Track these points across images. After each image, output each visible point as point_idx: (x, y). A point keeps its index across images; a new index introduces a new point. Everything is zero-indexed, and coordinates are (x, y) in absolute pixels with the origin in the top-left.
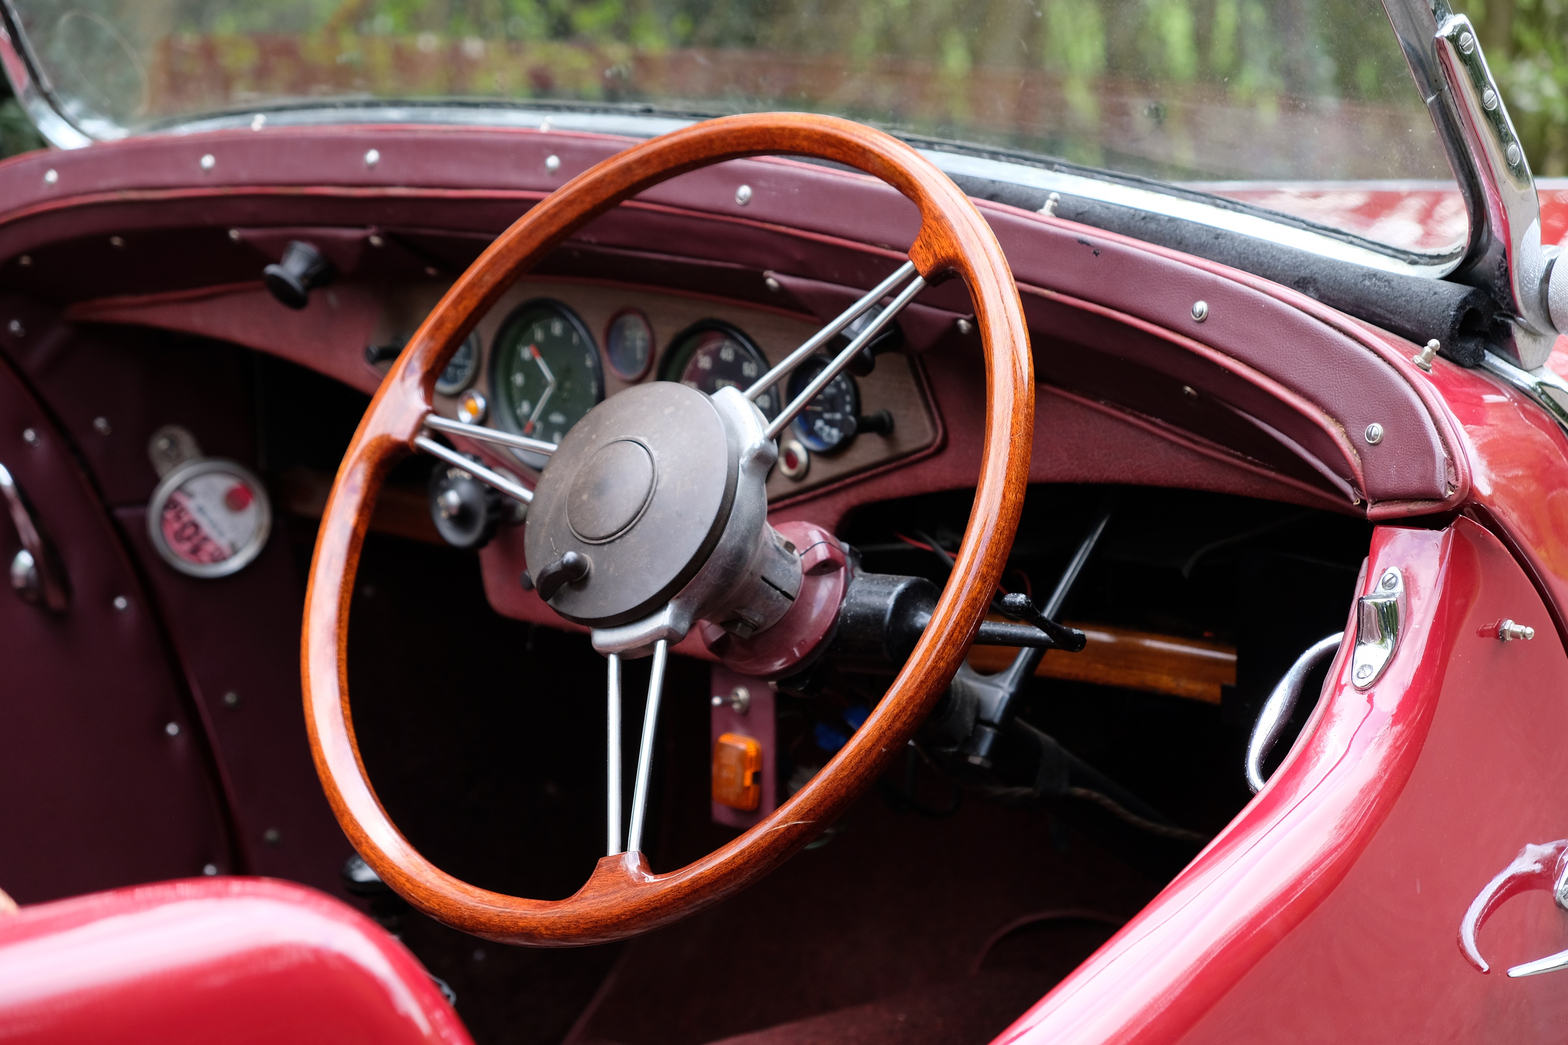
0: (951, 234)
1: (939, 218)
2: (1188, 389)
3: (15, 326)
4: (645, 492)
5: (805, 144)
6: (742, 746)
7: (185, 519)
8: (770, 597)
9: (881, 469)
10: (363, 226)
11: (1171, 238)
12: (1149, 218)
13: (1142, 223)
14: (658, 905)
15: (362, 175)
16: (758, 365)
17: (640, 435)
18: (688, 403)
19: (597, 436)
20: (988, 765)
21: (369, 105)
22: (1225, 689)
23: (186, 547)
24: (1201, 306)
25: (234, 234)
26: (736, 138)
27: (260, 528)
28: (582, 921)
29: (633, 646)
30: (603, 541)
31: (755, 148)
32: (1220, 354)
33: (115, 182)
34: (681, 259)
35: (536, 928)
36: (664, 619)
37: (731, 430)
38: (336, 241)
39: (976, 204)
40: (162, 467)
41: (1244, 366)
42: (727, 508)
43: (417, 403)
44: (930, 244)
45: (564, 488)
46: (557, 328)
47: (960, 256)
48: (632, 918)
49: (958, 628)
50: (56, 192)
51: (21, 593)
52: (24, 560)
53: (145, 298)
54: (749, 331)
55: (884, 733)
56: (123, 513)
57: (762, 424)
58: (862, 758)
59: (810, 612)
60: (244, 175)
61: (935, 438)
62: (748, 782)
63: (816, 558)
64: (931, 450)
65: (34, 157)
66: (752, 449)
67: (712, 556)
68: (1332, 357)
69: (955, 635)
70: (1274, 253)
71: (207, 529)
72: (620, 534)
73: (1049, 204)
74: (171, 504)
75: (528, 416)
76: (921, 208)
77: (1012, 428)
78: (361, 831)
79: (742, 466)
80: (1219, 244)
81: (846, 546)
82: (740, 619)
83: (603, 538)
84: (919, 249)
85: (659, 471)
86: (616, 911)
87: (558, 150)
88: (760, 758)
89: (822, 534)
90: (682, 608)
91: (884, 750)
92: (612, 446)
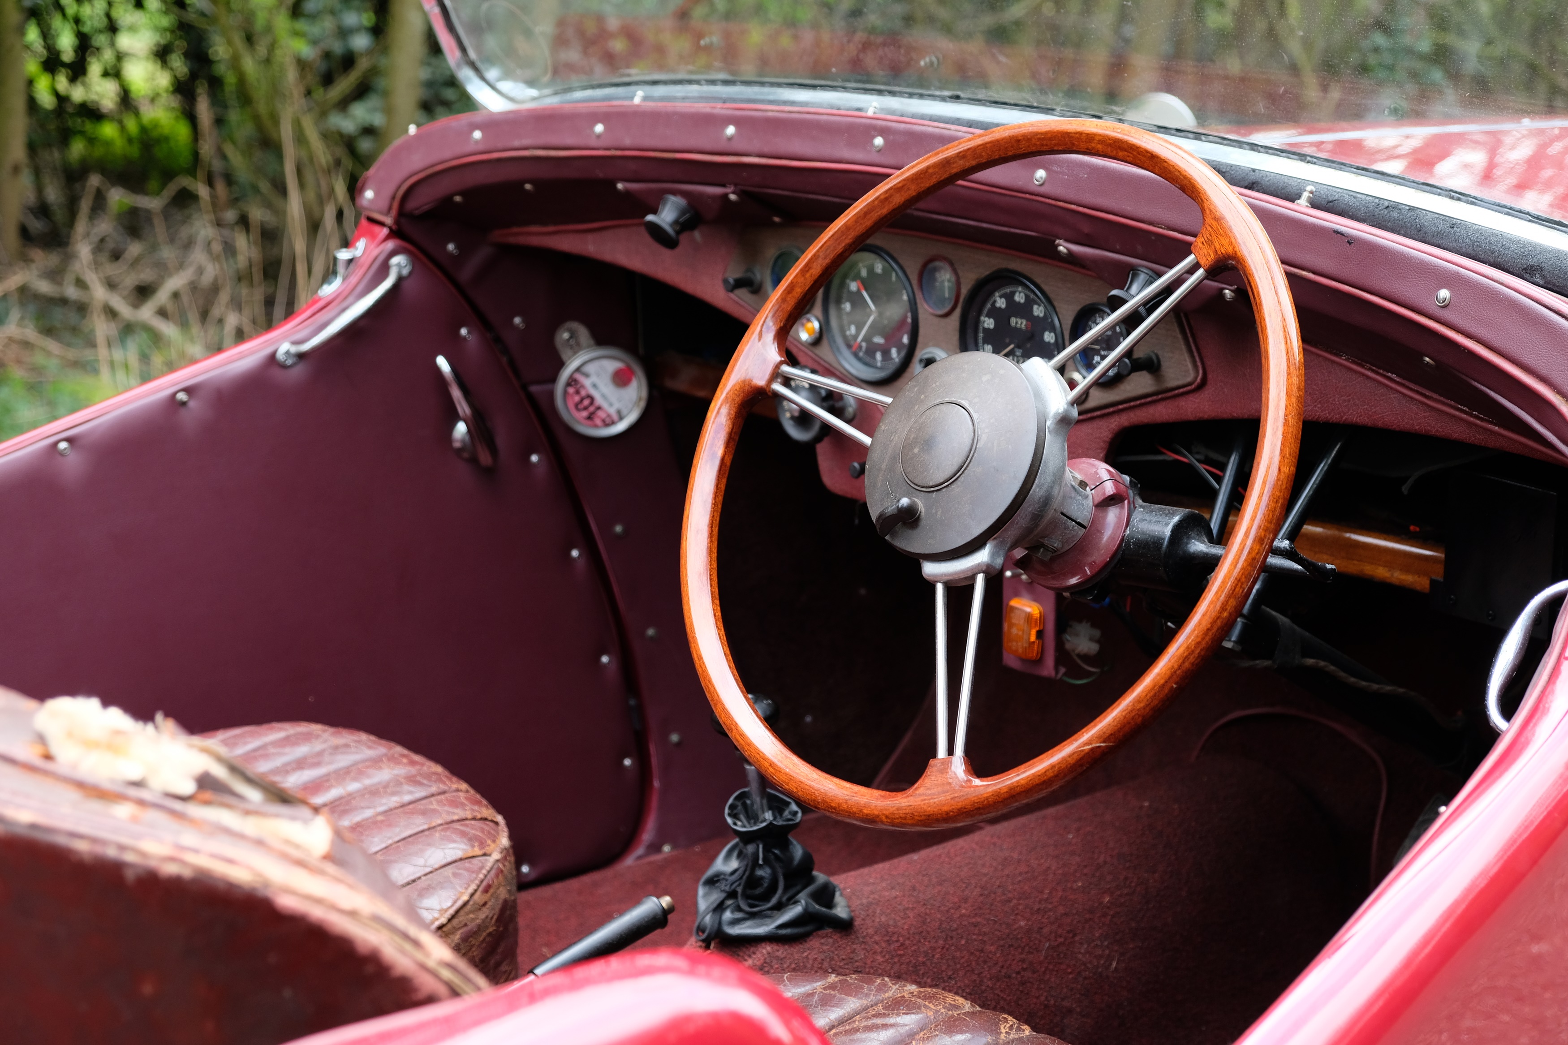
0: (1230, 234)
1: (1218, 219)
2: (1427, 359)
3: (451, 247)
4: (967, 449)
5: (1100, 147)
6: (1028, 610)
7: (583, 393)
8: (1067, 528)
9: (1150, 399)
10: (724, 185)
11: (1412, 226)
12: (1393, 206)
13: (1386, 211)
14: (981, 806)
15: (721, 146)
16: (1045, 307)
17: (962, 399)
18: (1002, 372)
19: (926, 397)
20: (1238, 648)
21: (726, 83)
22: (1433, 583)
23: (585, 414)
24: (1444, 293)
25: (620, 186)
26: (1039, 139)
27: (640, 399)
28: (916, 814)
29: (956, 577)
30: (932, 489)
31: (1056, 148)
32: (1460, 335)
33: (526, 142)
34: (985, 225)
35: (878, 816)
36: (982, 557)
37: (1038, 395)
38: (701, 195)
39: (1241, 194)
40: (565, 354)
41: (1483, 347)
42: (1037, 465)
43: (773, 355)
44: (1211, 241)
45: (898, 440)
46: (879, 268)
47: (1238, 253)
48: (958, 815)
49: (1240, 584)
50: (481, 147)
51: (459, 451)
52: (461, 428)
53: (551, 228)
54: (1038, 281)
55: (1175, 672)
56: (534, 389)
57: (1065, 391)
58: (1156, 693)
59: (1101, 538)
60: (628, 142)
61: (1196, 378)
62: (1033, 638)
63: (1104, 493)
64: (1193, 387)
65: (464, 118)
66: (1057, 414)
67: (1025, 505)
68: (1565, 345)
69: (1237, 590)
70: (1504, 243)
71: (599, 400)
72: (946, 484)
73: (1305, 195)
74: (572, 382)
75: (856, 337)
76: (1203, 210)
77: (1286, 409)
78: (732, 719)
79: (1048, 428)
80: (1455, 233)
81: (1127, 478)
82: (1042, 545)
83: (932, 487)
84: (1200, 245)
85: (979, 432)
86: (945, 808)
87: (883, 132)
88: (1043, 618)
89: (1109, 471)
90: (997, 547)
91: (1175, 686)
92: (938, 407)
